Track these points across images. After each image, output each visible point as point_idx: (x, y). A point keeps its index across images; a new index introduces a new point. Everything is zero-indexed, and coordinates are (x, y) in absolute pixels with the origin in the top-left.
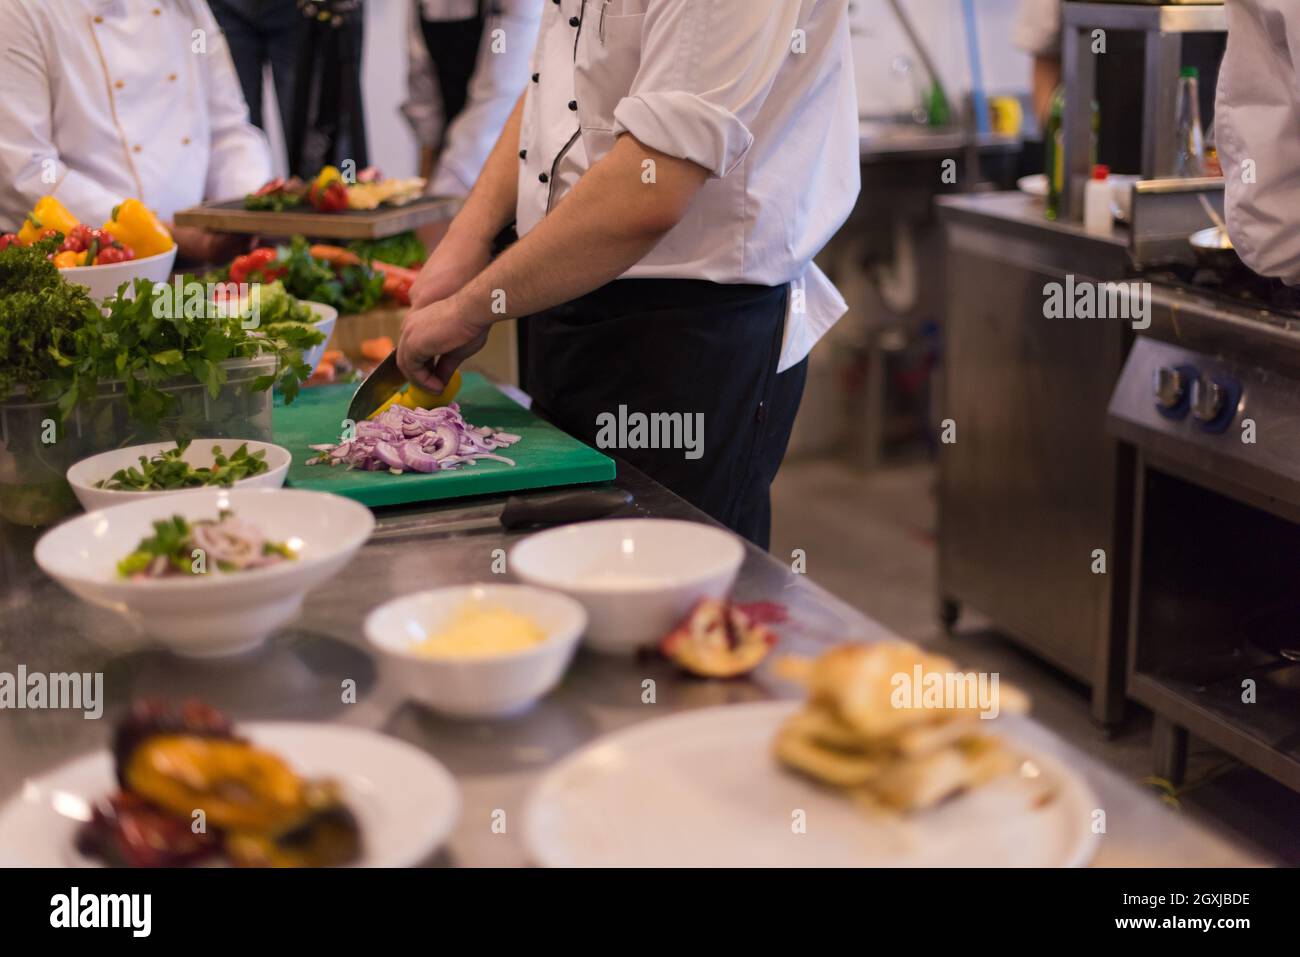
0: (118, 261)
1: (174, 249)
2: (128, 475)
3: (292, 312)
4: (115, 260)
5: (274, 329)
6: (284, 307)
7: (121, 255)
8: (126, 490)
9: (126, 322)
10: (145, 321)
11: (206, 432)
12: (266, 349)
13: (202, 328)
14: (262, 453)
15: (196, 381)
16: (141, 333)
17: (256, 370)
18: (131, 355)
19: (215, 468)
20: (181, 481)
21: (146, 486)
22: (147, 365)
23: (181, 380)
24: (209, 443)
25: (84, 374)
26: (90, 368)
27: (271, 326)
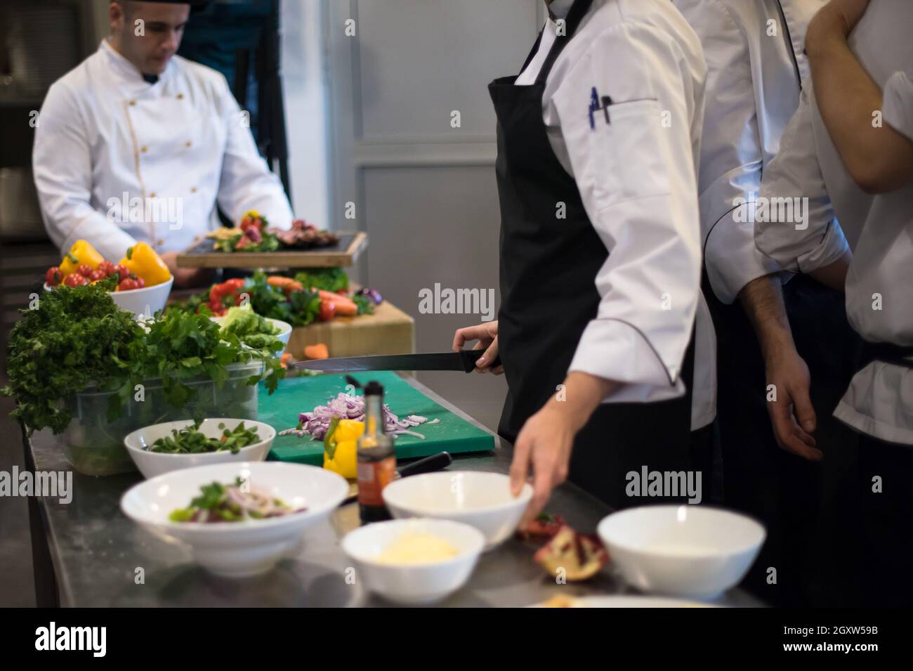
0: (133, 288)
1: (172, 279)
2: (164, 442)
3: (261, 328)
4: (132, 287)
5: (249, 339)
6: (256, 324)
7: (136, 283)
8: (165, 452)
9: (163, 338)
10: (176, 337)
11: (214, 414)
12: (255, 356)
13: (212, 342)
14: (255, 429)
15: (210, 378)
16: (173, 345)
17: (248, 372)
18: (167, 361)
19: (222, 438)
20: (201, 447)
21: (178, 450)
22: (177, 367)
23: (198, 377)
24: (217, 421)
25: (137, 374)
26: (140, 369)
27: (248, 337)
